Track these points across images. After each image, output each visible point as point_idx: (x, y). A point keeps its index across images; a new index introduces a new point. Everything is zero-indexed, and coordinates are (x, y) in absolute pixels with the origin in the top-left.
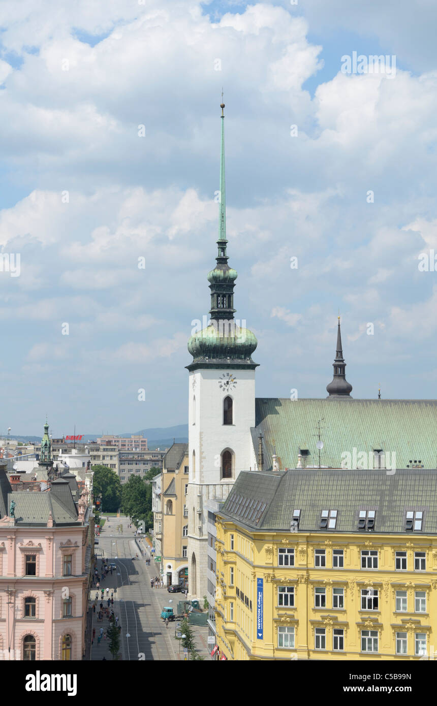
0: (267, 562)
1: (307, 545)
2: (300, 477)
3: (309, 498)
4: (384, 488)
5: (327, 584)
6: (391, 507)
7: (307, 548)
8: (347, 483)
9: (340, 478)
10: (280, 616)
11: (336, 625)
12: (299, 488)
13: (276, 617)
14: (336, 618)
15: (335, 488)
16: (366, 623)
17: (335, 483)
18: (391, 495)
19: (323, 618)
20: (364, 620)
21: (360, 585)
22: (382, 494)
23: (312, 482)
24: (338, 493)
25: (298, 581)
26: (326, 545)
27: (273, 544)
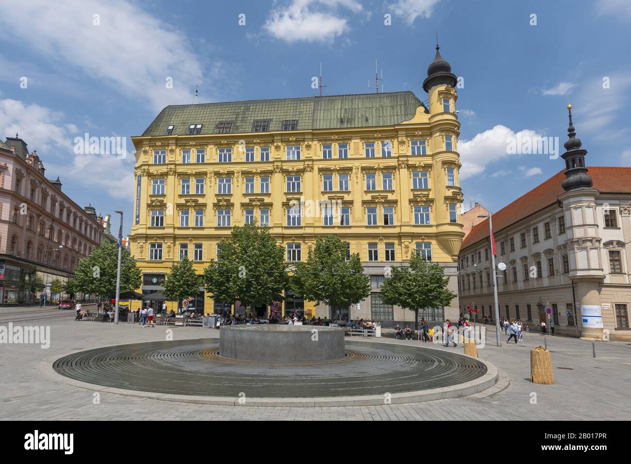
0: (144, 161)
1: (176, 146)
2: (177, 109)
3: (182, 119)
4: (239, 111)
5: (191, 175)
6: (243, 121)
7: (176, 148)
8: (212, 110)
9: (207, 108)
10: (152, 201)
11: (197, 206)
12: (175, 114)
13: (150, 202)
14: (196, 201)
15: (202, 113)
16: (221, 203)
17: (203, 110)
18: (244, 113)
19: (187, 201)
20: (219, 201)
21: (217, 174)
22: (237, 114)
23: (185, 111)
24: (204, 115)
25: (168, 173)
26: (191, 145)
27: (150, 146)
